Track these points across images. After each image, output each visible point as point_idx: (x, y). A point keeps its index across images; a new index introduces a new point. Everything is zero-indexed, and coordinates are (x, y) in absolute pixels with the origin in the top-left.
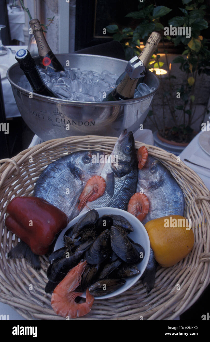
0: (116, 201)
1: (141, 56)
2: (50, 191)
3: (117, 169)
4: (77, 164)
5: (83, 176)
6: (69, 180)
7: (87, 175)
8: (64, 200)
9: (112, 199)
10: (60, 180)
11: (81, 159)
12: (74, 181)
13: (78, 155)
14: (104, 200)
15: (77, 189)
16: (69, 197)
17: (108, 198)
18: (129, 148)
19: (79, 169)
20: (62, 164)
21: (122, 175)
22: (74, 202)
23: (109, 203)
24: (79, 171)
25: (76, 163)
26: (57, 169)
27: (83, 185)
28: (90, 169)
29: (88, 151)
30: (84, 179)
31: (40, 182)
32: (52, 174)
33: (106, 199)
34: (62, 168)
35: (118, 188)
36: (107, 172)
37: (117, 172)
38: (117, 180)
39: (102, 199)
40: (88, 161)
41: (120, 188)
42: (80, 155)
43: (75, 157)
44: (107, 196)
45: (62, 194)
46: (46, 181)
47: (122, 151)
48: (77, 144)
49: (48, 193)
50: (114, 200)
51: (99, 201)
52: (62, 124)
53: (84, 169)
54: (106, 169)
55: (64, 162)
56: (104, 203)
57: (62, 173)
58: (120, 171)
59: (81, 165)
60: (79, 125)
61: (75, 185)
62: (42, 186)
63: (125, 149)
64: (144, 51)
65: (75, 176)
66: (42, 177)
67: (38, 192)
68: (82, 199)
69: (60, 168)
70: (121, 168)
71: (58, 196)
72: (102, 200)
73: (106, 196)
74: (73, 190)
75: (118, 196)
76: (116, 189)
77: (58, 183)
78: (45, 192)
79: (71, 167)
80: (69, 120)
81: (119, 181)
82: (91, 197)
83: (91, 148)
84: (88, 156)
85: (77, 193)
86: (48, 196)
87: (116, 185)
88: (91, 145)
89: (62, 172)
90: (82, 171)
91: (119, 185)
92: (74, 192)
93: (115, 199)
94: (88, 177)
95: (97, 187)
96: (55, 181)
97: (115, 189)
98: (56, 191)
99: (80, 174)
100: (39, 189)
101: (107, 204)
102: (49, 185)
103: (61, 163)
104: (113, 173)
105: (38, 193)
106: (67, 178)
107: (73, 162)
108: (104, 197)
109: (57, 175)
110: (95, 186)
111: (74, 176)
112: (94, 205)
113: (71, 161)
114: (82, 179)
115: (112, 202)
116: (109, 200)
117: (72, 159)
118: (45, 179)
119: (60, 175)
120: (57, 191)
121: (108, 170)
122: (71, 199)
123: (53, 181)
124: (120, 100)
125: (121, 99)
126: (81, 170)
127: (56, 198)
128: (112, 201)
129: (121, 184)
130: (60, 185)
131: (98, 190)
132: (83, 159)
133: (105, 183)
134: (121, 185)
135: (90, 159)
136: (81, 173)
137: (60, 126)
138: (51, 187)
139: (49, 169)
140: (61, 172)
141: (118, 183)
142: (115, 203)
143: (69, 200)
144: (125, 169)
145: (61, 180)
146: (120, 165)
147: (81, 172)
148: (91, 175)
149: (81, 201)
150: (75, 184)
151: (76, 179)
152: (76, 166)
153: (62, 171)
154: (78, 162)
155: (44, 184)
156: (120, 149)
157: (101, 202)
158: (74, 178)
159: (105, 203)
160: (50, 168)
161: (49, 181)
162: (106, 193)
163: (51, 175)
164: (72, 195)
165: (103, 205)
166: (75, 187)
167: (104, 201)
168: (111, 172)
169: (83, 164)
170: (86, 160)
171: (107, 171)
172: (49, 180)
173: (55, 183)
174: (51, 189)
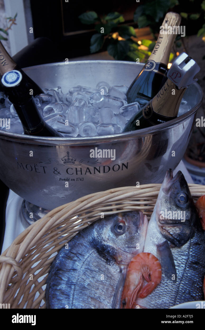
0: (185, 287)
1: (157, 50)
2: (74, 293)
3: (171, 235)
4: (106, 239)
5: (120, 257)
6: (99, 269)
7: (124, 254)
8: (100, 304)
9: (176, 285)
10: (85, 273)
11: (110, 229)
12: (108, 269)
13: (104, 224)
14: (166, 290)
15: (115, 280)
16: (107, 297)
17: (171, 284)
18: (184, 197)
19: (110, 246)
20: (82, 244)
21: (182, 242)
22: (116, 303)
23: (173, 292)
24: (110, 250)
25: (104, 238)
26: (75, 254)
27: (123, 271)
28: (126, 244)
29: (117, 214)
30: (121, 261)
31: (52, 283)
32: (69, 264)
33: (168, 287)
34: (84, 251)
35: (182, 265)
36: (156, 243)
37: (173, 240)
38: (175, 251)
39: (162, 288)
40: (121, 231)
41: (184, 264)
42: (106, 225)
43: (100, 229)
44: (168, 282)
45: (94, 295)
46: (62, 279)
47: (174, 205)
48: (96, 207)
49: (71, 299)
50: (181, 286)
51: (158, 293)
52: (77, 175)
53: (118, 245)
54: (152, 238)
55: (84, 240)
56: (166, 294)
57: (86, 259)
58: (178, 237)
59: (113, 240)
60: (104, 172)
61: (111, 275)
62: (58, 288)
63: (179, 201)
64: (160, 43)
65: (107, 260)
66: (53, 273)
67: (53, 301)
68: (129, 297)
69: (80, 252)
70: (178, 232)
71: (90, 300)
72: (161, 291)
73: (166, 283)
74: (110, 284)
75: (184, 278)
76: (178, 266)
77: (83, 277)
78: (66, 298)
79: (98, 246)
80: (88, 168)
81: (180, 253)
82: (142, 290)
83: (118, 209)
84: (120, 223)
85: (116, 287)
86: (72, 303)
87: (176, 260)
88: (117, 204)
89: (86, 257)
90: (116, 250)
91: (182, 260)
92: (112, 286)
93: (182, 284)
94: (127, 256)
95: (147, 271)
96: (78, 276)
97: (176, 267)
98: (83, 292)
99: (114, 255)
100: (54, 296)
101: (172, 295)
102: (69, 284)
103: (79, 244)
104: (166, 242)
105: (55, 302)
106: (96, 266)
107: (99, 237)
108: (164, 285)
109: (79, 264)
110: (143, 270)
111: (105, 261)
112: (151, 302)
113: (94, 237)
114: (119, 263)
115: (178, 290)
116: (172, 288)
117: (95, 234)
118: (61, 276)
119: (84, 263)
120: (85, 291)
121: (157, 238)
122: (110, 300)
123: (74, 276)
124: (160, 123)
125: (160, 121)
126: (113, 248)
127: (86, 304)
128: (178, 288)
129: (184, 257)
130: (88, 281)
131: (150, 275)
132: (113, 230)
133: (158, 261)
134: (185, 259)
135: (123, 228)
136: (115, 253)
137: (74, 180)
138: (73, 287)
139: (63, 257)
140: (84, 258)
141: (179, 257)
142: (184, 290)
143: (108, 303)
144: (184, 232)
145: (87, 273)
146: (176, 228)
147: (114, 251)
148: (131, 252)
149: (127, 300)
150: (110, 273)
151: (110, 265)
152: (105, 243)
153: (84, 256)
154: (106, 237)
155: (60, 284)
156: (170, 203)
157: (161, 293)
158: (106, 263)
159: (168, 293)
160: (62, 255)
161: (69, 278)
162: (163, 277)
163: (68, 266)
164: (111, 293)
165: (166, 299)
166: (111, 278)
167: (166, 292)
168: (162, 242)
169: (115, 238)
170: (119, 231)
171: (155, 240)
172: (68, 276)
173: (78, 279)
174: (74, 290)
